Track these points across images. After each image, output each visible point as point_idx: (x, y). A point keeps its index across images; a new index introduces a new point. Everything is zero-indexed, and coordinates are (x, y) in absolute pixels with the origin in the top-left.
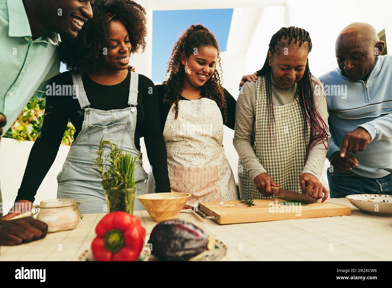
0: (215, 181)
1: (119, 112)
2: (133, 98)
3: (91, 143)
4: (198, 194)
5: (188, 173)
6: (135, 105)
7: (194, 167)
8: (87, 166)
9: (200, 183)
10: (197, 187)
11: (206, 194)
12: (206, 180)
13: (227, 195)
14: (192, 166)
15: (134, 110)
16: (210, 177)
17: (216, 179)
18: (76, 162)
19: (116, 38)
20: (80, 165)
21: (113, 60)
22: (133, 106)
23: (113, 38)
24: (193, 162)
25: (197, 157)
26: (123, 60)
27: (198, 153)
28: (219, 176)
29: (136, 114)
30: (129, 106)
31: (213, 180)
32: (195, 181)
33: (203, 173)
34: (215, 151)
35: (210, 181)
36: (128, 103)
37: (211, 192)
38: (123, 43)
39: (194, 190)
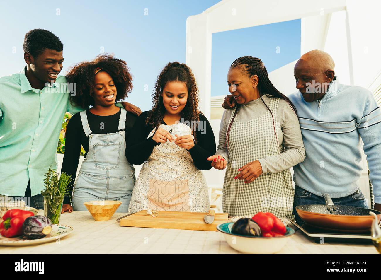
0: (185, 193)
1: (112, 135)
2: (122, 125)
3: (96, 161)
4: (170, 203)
5: (161, 185)
6: (123, 129)
7: (166, 180)
8: (93, 177)
9: (171, 194)
10: (169, 197)
11: (177, 204)
12: (177, 191)
13: (195, 206)
14: (164, 180)
15: (123, 133)
16: (180, 189)
17: (187, 191)
18: (86, 174)
19: (101, 82)
20: (89, 176)
21: (101, 97)
22: (122, 130)
23: (99, 83)
24: (165, 176)
25: (170, 172)
26: (108, 97)
27: (170, 168)
28: (190, 189)
29: (124, 136)
30: (119, 131)
31: (183, 191)
32: (167, 193)
33: (174, 186)
34: (186, 168)
35: (180, 193)
36: (118, 128)
37: (181, 203)
38: (107, 86)
39: (166, 200)
